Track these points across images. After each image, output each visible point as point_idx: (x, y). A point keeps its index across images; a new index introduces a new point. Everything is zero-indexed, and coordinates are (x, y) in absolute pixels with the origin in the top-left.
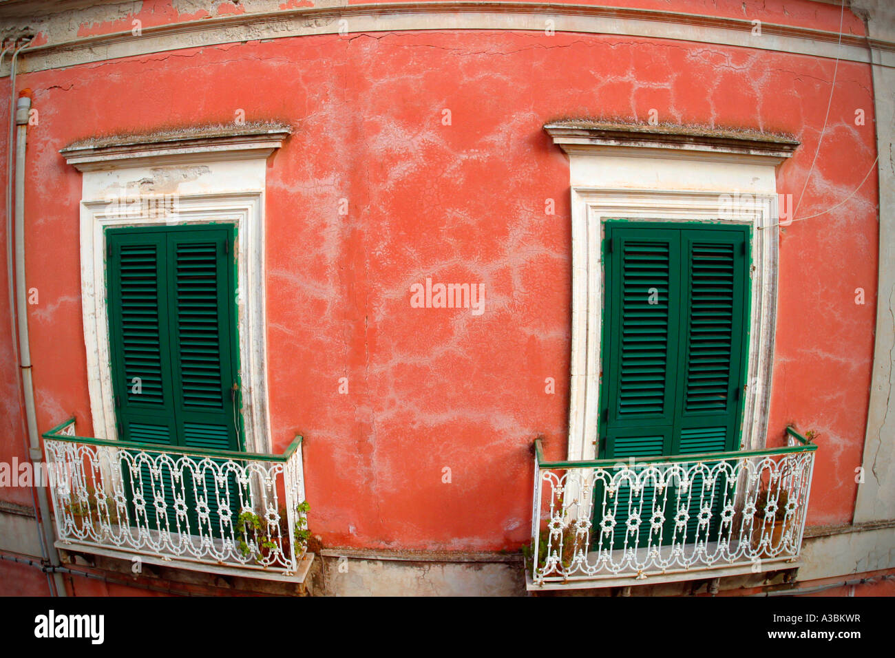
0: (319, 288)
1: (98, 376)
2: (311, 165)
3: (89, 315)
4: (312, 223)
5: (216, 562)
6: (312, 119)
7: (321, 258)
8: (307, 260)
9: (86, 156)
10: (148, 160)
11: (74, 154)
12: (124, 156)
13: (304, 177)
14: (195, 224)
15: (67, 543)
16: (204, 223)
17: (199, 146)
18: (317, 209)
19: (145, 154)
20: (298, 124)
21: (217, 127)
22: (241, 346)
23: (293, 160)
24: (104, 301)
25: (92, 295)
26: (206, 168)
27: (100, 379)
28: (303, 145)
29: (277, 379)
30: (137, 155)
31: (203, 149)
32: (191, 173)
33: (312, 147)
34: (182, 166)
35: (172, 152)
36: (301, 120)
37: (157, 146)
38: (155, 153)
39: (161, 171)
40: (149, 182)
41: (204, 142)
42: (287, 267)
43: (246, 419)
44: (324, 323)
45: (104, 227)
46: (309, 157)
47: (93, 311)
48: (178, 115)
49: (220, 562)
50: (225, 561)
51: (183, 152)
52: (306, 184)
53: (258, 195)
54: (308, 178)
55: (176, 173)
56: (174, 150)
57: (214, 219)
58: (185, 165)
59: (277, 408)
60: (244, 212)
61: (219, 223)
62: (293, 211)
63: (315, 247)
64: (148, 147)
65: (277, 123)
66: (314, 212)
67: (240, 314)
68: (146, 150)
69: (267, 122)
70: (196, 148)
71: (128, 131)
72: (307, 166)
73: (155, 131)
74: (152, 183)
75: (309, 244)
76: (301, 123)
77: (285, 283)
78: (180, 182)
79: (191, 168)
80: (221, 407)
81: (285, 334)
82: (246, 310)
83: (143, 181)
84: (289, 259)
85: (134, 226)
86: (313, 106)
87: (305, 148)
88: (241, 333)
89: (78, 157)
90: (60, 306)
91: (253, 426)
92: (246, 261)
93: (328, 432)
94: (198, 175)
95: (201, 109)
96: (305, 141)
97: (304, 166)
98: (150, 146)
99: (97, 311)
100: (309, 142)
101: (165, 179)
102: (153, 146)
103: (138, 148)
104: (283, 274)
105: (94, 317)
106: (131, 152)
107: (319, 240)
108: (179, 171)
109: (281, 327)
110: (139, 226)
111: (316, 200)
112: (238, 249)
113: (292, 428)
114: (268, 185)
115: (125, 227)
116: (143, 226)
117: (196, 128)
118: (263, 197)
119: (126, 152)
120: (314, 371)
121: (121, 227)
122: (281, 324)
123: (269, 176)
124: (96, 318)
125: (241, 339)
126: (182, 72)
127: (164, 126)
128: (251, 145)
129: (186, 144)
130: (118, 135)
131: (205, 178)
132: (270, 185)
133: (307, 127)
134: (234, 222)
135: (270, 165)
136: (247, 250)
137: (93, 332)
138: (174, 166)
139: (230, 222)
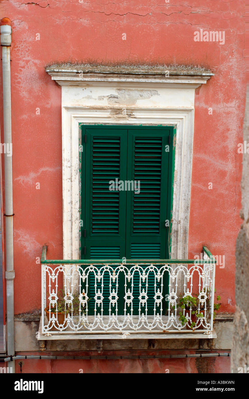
0: (224, 164)
1: (70, 218)
2: (222, 95)
3: (66, 180)
4: (221, 128)
5: (162, 331)
6: (223, 67)
7: (225, 147)
8: (217, 149)
9: (68, 76)
10: (116, 83)
11: (59, 74)
12: (99, 79)
13: (217, 101)
14: (147, 125)
15: (48, 335)
16: (154, 125)
17: (155, 78)
18: (225, 121)
19: (116, 80)
20: (215, 70)
21: (163, 66)
22: (174, 197)
23: (211, 91)
24: (78, 171)
25: (69, 167)
26: (155, 92)
27: (71, 220)
28: (218, 82)
29: (195, 215)
30: (110, 80)
31: (158, 81)
32: (145, 94)
33: (223, 84)
34: (139, 89)
35: (135, 80)
36: (217, 67)
37: (126, 76)
38: (123, 80)
39: (124, 91)
40: (114, 97)
41: (159, 76)
42: (205, 153)
43: (173, 238)
44: (225, 183)
45: (80, 123)
46: (221, 90)
47: (69, 177)
48: (136, 56)
49: (164, 331)
50: (169, 329)
51: (144, 81)
52: (219, 106)
53: (190, 110)
54: (220, 102)
55: (135, 93)
56: (137, 79)
57: (161, 123)
58: (141, 89)
59: (193, 231)
60: (180, 120)
61: (164, 125)
62: (211, 121)
63: (222, 141)
64: (119, 76)
65: (202, 68)
66: (223, 122)
67: (175, 178)
68: (117, 77)
69: (196, 66)
70: (153, 80)
71: (98, 62)
72: (220, 95)
73: (119, 64)
74: (117, 98)
75: (219, 140)
76: (217, 69)
77: (203, 161)
78: (138, 99)
79: (145, 91)
80: (158, 233)
81: (201, 189)
82: (179, 176)
83: (110, 96)
84: (207, 148)
85: (103, 124)
86: (224, 59)
87: (219, 84)
88: (175, 189)
89: (62, 76)
90: (41, 174)
91: (177, 242)
92: (181, 148)
93: (222, 244)
94: (150, 96)
95: (151, 53)
96: (219, 80)
97: (218, 95)
98: (121, 75)
99: (73, 177)
100: (221, 81)
101: (127, 96)
102: (123, 76)
103: (112, 75)
104: (202, 156)
105: (70, 181)
106: (105, 77)
107: (224, 138)
108: (137, 92)
109: (200, 186)
110: (107, 125)
111: (224, 115)
112: (175, 141)
113: (201, 242)
114: (196, 105)
115: (96, 124)
116: (111, 125)
117: (149, 65)
118: (193, 112)
119: (101, 77)
120: (217, 210)
121: (93, 124)
122: (199, 184)
123: (196, 100)
124: (72, 181)
125: (174, 193)
126: (137, 26)
127: (126, 62)
128: (189, 81)
129: (147, 76)
130: (90, 64)
131: (155, 98)
132: (197, 105)
133: (220, 72)
134: (174, 126)
135: (197, 93)
136: (182, 142)
137: (69, 191)
138: (134, 89)
139: (171, 126)
